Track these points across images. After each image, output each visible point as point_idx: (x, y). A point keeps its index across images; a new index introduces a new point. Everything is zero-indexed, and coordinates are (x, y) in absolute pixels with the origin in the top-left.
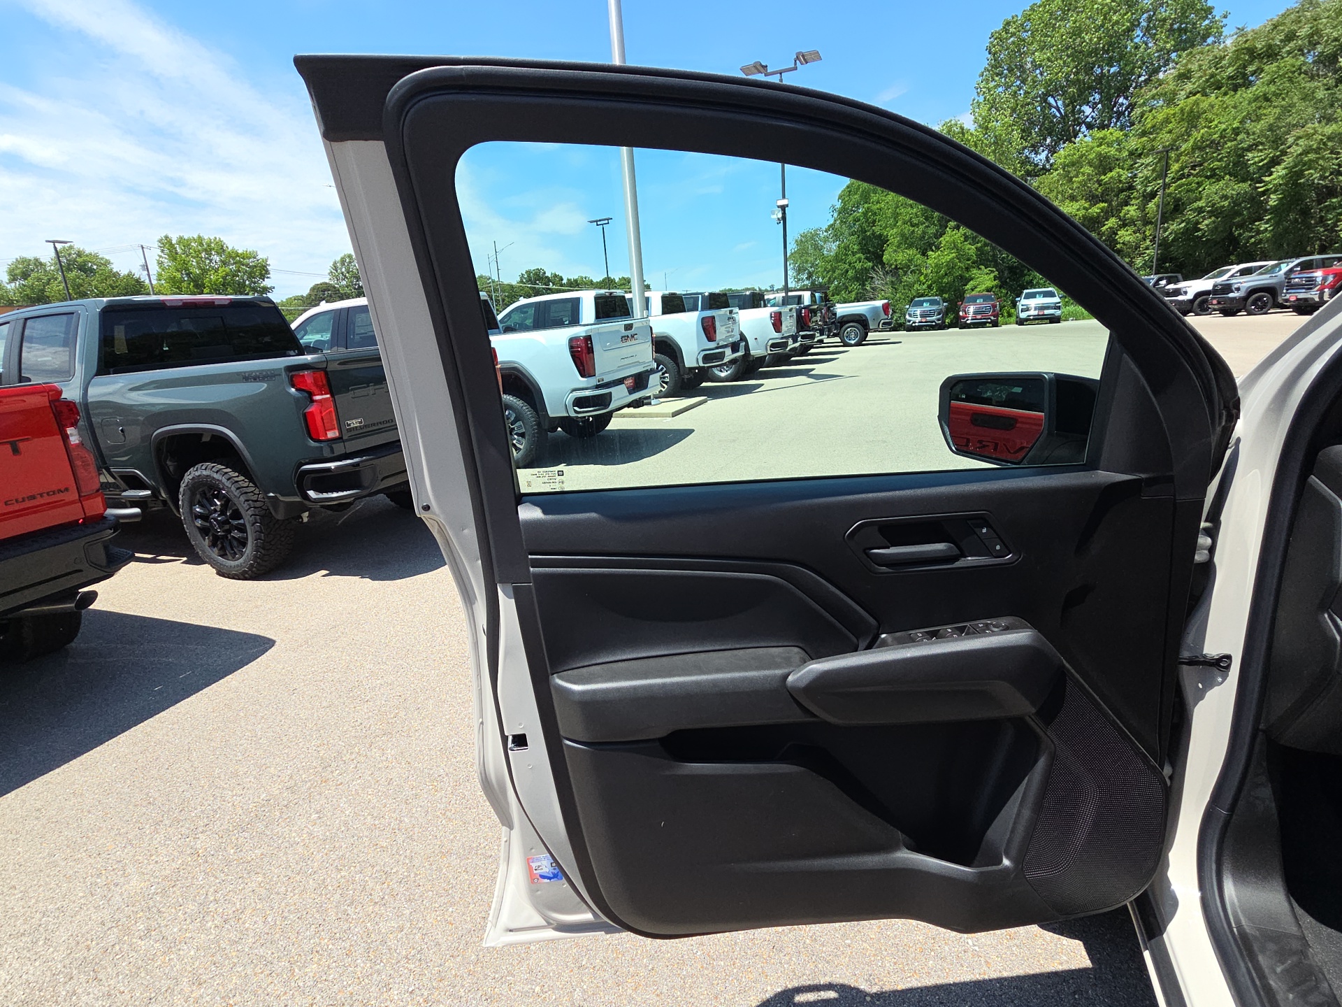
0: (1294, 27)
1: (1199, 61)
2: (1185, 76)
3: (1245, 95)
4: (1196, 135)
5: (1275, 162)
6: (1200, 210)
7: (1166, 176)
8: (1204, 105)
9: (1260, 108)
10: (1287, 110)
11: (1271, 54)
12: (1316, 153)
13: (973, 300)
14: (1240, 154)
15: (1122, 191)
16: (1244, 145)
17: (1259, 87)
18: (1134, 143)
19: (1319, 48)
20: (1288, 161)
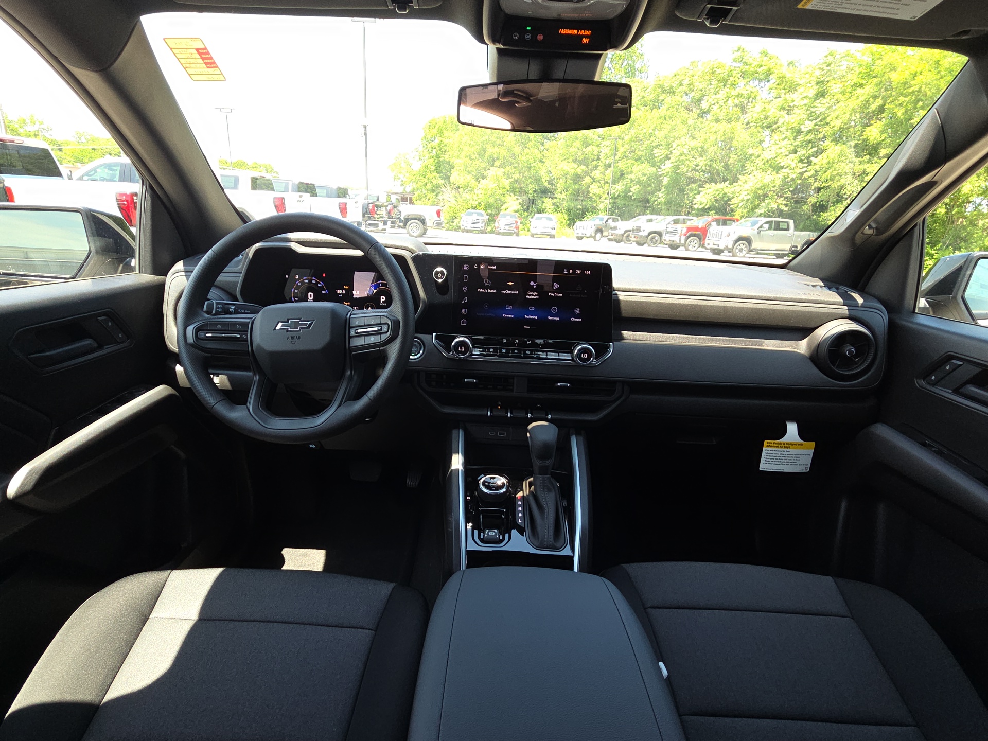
0: (683, 78)
3: (656, 113)
4: (633, 133)
5: (667, 158)
7: (616, 155)
9: (662, 123)
10: (674, 128)
11: (671, 92)
12: (686, 156)
13: (505, 216)
14: (652, 149)
15: (594, 160)
16: (654, 144)
17: (663, 111)
20: (673, 159)
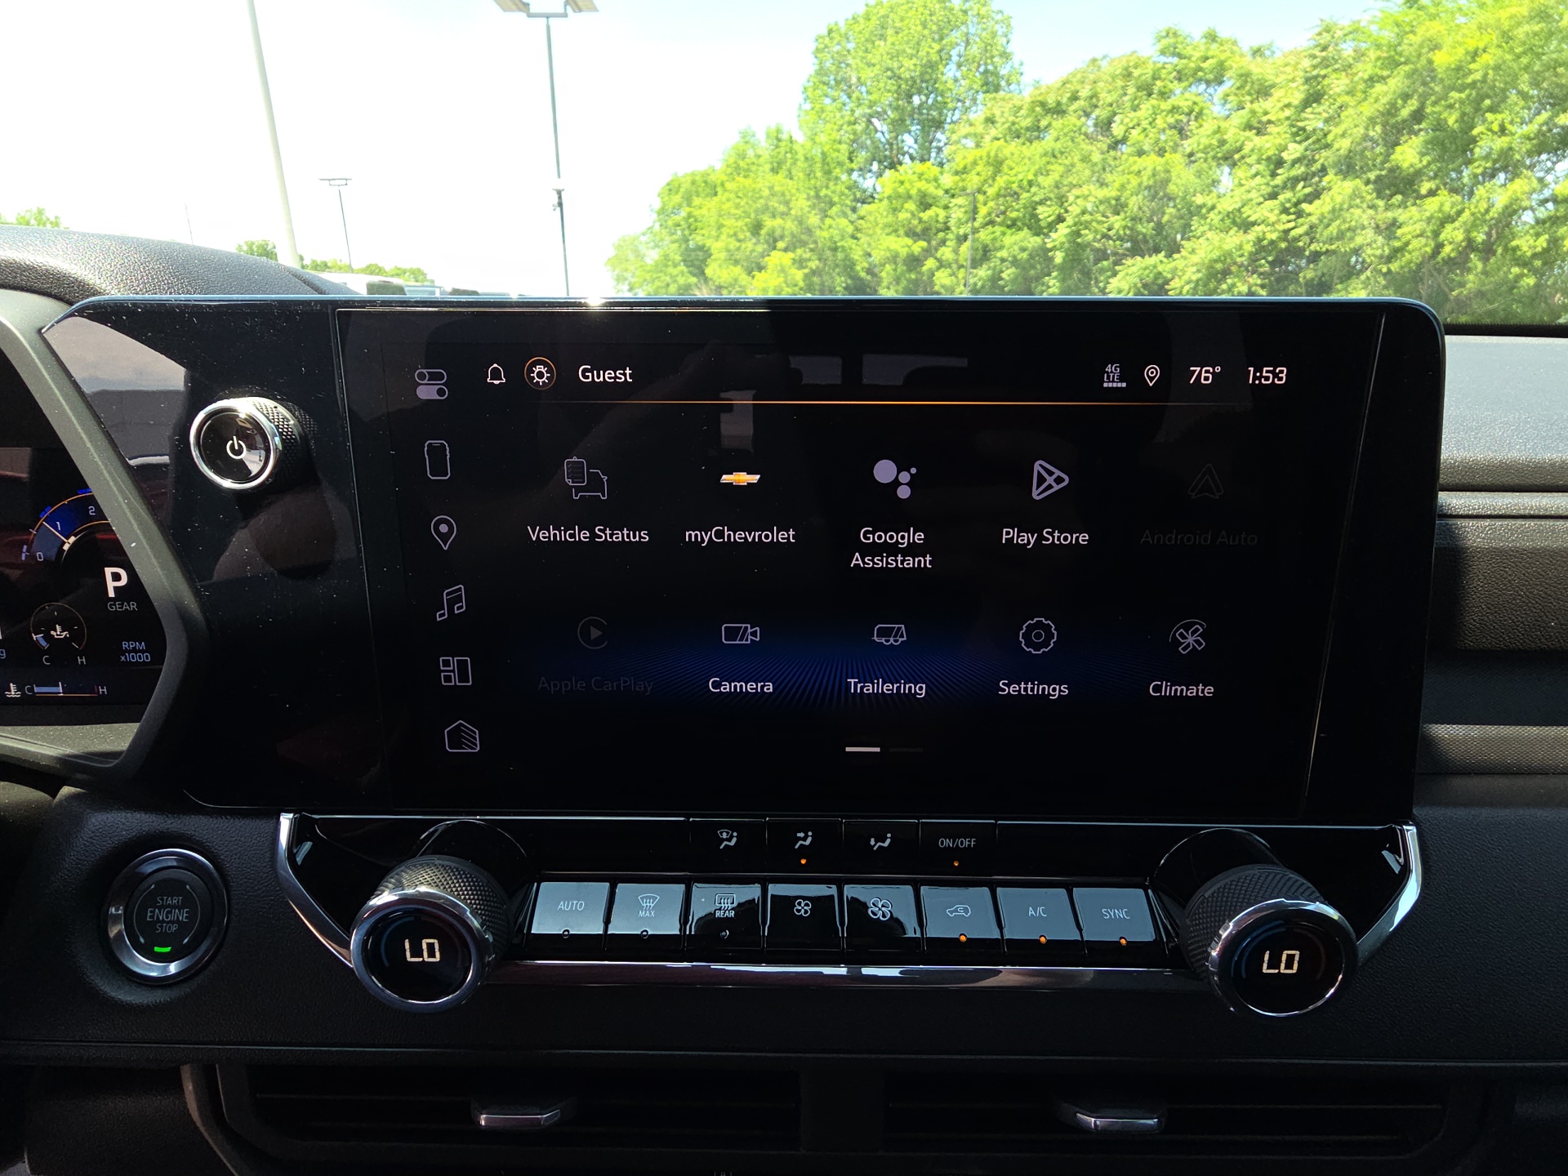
0: (1078, 88)
1: (999, 106)
2: (990, 121)
3: (1038, 148)
4: (1001, 181)
5: (1060, 219)
6: (1003, 260)
7: (975, 219)
8: (1007, 152)
9: (1048, 163)
10: (1069, 170)
12: (1091, 215)
14: (1034, 205)
15: (939, 230)
17: (1049, 142)
18: (948, 180)
19: (1097, 112)
20: (1070, 221)
